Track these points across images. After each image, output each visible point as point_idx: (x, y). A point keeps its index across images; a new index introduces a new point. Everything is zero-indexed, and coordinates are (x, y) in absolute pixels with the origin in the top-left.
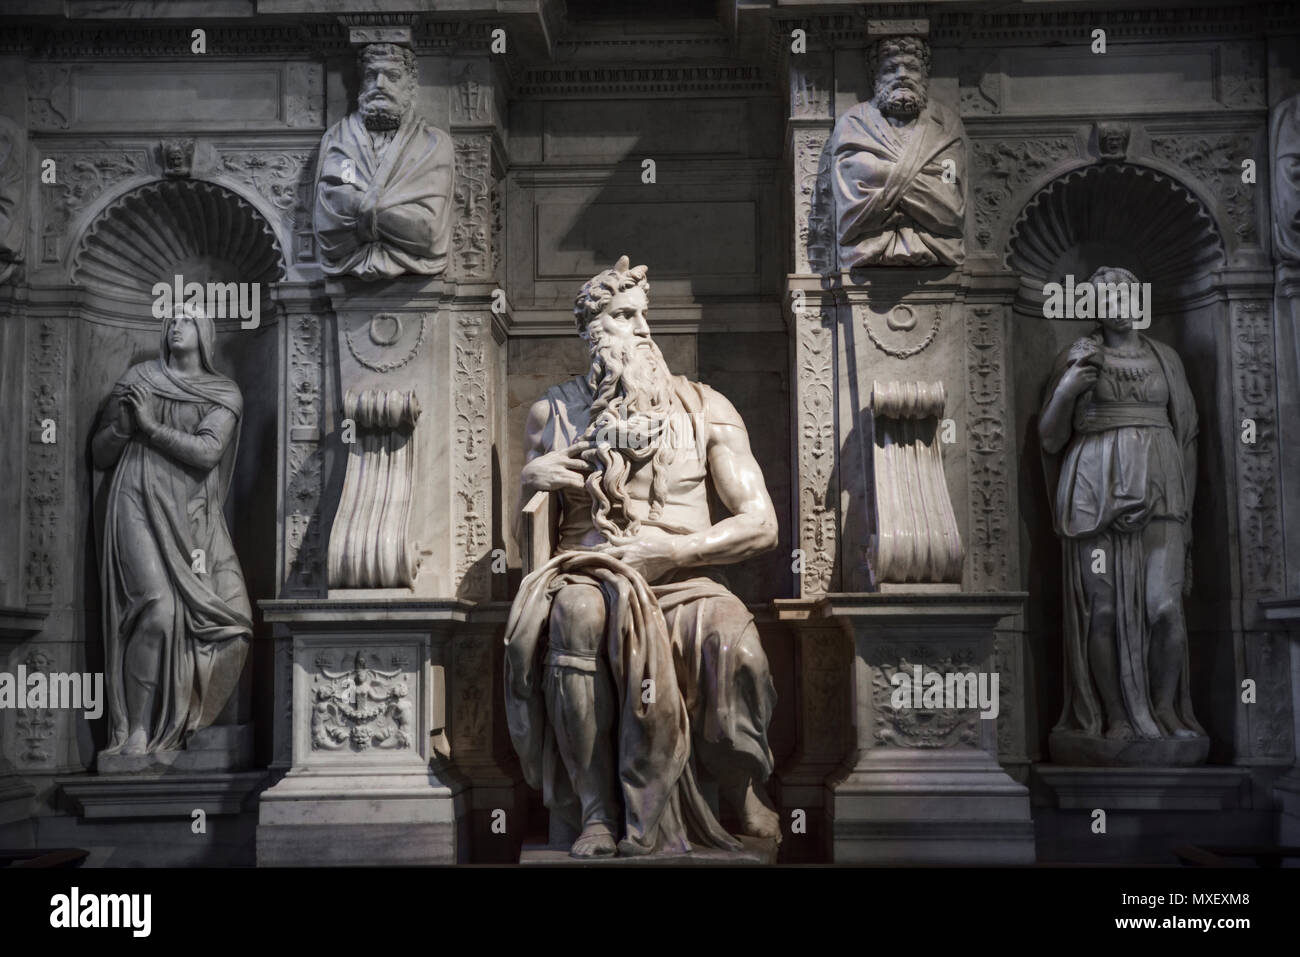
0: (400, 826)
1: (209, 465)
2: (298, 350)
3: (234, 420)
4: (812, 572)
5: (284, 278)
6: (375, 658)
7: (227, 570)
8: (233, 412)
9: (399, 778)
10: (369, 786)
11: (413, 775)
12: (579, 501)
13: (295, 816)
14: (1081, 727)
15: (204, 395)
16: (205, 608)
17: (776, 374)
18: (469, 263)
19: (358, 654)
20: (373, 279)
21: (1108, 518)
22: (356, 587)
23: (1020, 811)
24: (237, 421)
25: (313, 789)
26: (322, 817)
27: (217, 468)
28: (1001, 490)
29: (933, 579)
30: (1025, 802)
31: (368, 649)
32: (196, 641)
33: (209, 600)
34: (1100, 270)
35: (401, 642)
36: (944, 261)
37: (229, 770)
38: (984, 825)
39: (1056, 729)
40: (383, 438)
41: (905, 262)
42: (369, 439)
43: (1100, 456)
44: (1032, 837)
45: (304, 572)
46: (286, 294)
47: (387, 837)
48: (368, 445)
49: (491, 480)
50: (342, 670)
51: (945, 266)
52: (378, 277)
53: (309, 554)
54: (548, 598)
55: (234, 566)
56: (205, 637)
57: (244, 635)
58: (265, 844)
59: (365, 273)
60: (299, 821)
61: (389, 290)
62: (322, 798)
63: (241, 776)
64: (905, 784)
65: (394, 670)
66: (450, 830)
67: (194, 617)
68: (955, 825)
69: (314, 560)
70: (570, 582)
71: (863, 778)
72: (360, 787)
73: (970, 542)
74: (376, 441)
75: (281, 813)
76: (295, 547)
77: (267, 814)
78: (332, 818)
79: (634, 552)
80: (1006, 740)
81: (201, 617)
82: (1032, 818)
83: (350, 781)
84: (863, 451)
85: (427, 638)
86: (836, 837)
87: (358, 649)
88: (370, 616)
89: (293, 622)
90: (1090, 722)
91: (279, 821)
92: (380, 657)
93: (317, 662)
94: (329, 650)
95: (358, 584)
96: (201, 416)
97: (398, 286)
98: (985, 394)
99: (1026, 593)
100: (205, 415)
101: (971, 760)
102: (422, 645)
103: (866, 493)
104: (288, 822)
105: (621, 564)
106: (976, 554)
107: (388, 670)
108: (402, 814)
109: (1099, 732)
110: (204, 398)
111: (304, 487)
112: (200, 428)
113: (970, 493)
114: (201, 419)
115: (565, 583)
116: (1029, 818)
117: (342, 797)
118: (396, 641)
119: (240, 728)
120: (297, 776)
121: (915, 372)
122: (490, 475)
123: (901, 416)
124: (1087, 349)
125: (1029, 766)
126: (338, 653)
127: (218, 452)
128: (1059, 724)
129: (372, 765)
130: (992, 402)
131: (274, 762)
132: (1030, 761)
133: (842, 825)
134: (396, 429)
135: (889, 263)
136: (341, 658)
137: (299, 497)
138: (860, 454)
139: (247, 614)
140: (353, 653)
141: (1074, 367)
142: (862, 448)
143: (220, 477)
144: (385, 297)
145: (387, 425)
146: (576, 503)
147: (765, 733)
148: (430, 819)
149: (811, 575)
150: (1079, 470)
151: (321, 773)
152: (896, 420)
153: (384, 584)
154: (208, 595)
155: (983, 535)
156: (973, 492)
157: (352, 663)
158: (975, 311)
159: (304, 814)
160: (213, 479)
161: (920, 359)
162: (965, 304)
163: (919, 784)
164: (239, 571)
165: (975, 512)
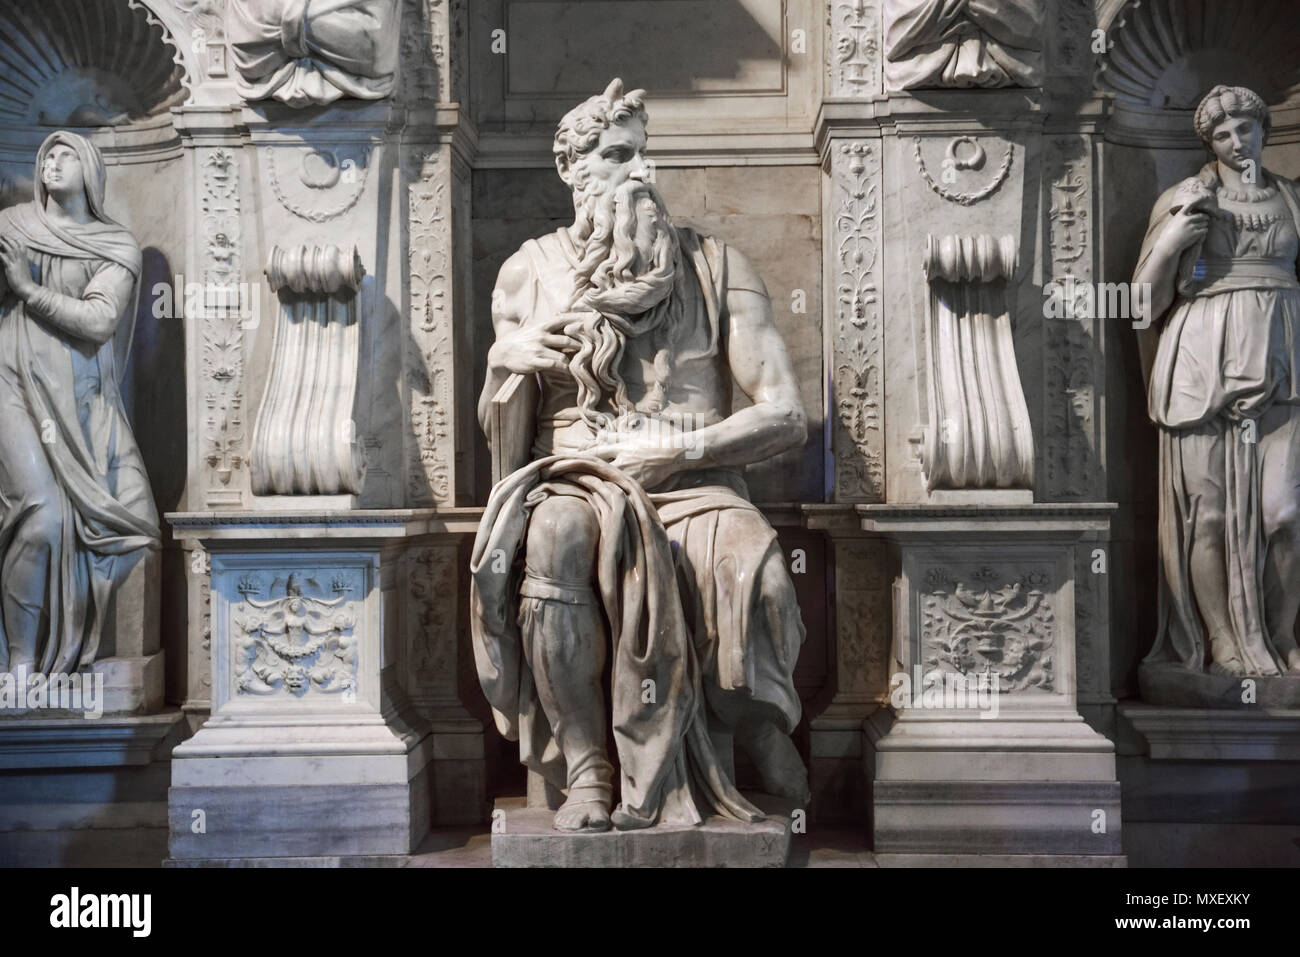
0: (345, 788)
1: (99, 338)
2: (210, 192)
3: (132, 280)
4: (849, 469)
5: (190, 100)
6: (311, 582)
7: (126, 466)
8: (129, 270)
9: (343, 730)
10: (307, 739)
11: (360, 725)
12: (562, 386)
13: (215, 776)
14: (1177, 659)
15: (93, 250)
16: (100, 515)
17: (806, 217)
18: (422, 83)
19: (291, 578)
20: (303, 106)
21: (1218, 403)
22: (287, 494)
23: (1103, 770)
24: (135, 281)
25: (238, 743)
26: (250, 779)
27: (111, 341)
28: (1085, 368)
29: (999, 484)
30: (1110, 759)
31: (303, 571)
32: (90, 554)
33: (104, 504)
34: (1215, 90)
35: (344, 563)
36: (1018, 81)
37: (135, 713)
38: (1058, 787)
39: (1146, 660)
40: (318, 304)
41: (969, 83)
42: (300, 306)
43: (1207, 325)
44: (1119, 801)
45: (222, 469)
46: (192, 122)
47: (330, 802)
48: (300, 313)
49: (451, 357)
50: (272, 597)
51: (1020, 87)
52: (309, 103)
53: (228, 447)
54: (525, 513)
55: (134, 461)
56: (101, 550)
57: (150, 546)
58: (179, 810)
59: (293, 99)
60: (219, 783)
61: (321, 118)
62: (249, 754)
63: (150, 720)
64: (962, 737)
65: (335, 598)
66: (406, 793)
67: (85, 523)
68: (1025, 787)
69: (234, 455)
70: (551, 493)
71: (909, 728)
72: (295, 742)
73: (1045, 433)
74: (309, 308)
75: (199, 772)
76: (211, 438)
77: (181, 774)
78: (262, 779)
79: (630, 452)
80: (1085, 675)
81: (95, 525)
82: (1118, 779)
83: (284, 733)
84: (913, 321)
85: (377, 559)
86: (876, 801)
87: (291, 572)
88: (305, 532)
89: (209, 539)
90: (1190, 652)
91: (196, 782)
92: (316, 581)
93: (240, 588)
94: (253, 573)
95: (289, 488)
96: (88, 277)
97: (334, 112)
98: (1069, 249)
99: (1114, 505)
100: (93, 274)
101: (1043, 707)
102: (370, 566)
103: (916, 372)
104: (208, 783)
105: (612, 468)
106: (1051, 448)
107: (328, 598)
108: (347, 773)
109: (1201, 665)
110: (94, 253)
111: (220, 366)
112: (88, 290)
113: (1046, 372)
114: (88, 280)
115: (545, 495)
116: (1115, 779)
117: (274, 754)
118: (338, 562)
119: (148, 659)
120: (217, 727)
121: (978, 222)
122: (451, 350)
123: (961, 278)
124: (1195, 192)
125: (1115, 706)
126: (266, 576)
127: (112, 321)
128: (1152, 653)
129: (309, 713)
130: (1076, 259)
131: (189, 701)
132: (1115, 701)
133: (884, 787)
134: (334, 295)
135: (949, 85)
136: (270, 584)
137: (215, 377)
138: (909, 325)
139: (153, 522)
140: (284, 576)
141: (1179, 214)
142: (912, 318)
143: (116, 351)
144: (318, 126)
145: (322, 289)
146: (559, 388)
147: (790, 677)
148: (383, 779)
149: (847, 473)
150: (1181, 344)
151: (245, 723)
152: (954, 283)
153: (321, 489)
154: (104, 498)
155: (1061, 425)
156: (1050, 370)
157: (283, 589)
158: (1056, 142)
159: (226, 774)
160: (106, 353)
161: (986, 206)
162: (1043, 134)
163: (979, 737)
164: (142, 467)
165: (1051, 395)
